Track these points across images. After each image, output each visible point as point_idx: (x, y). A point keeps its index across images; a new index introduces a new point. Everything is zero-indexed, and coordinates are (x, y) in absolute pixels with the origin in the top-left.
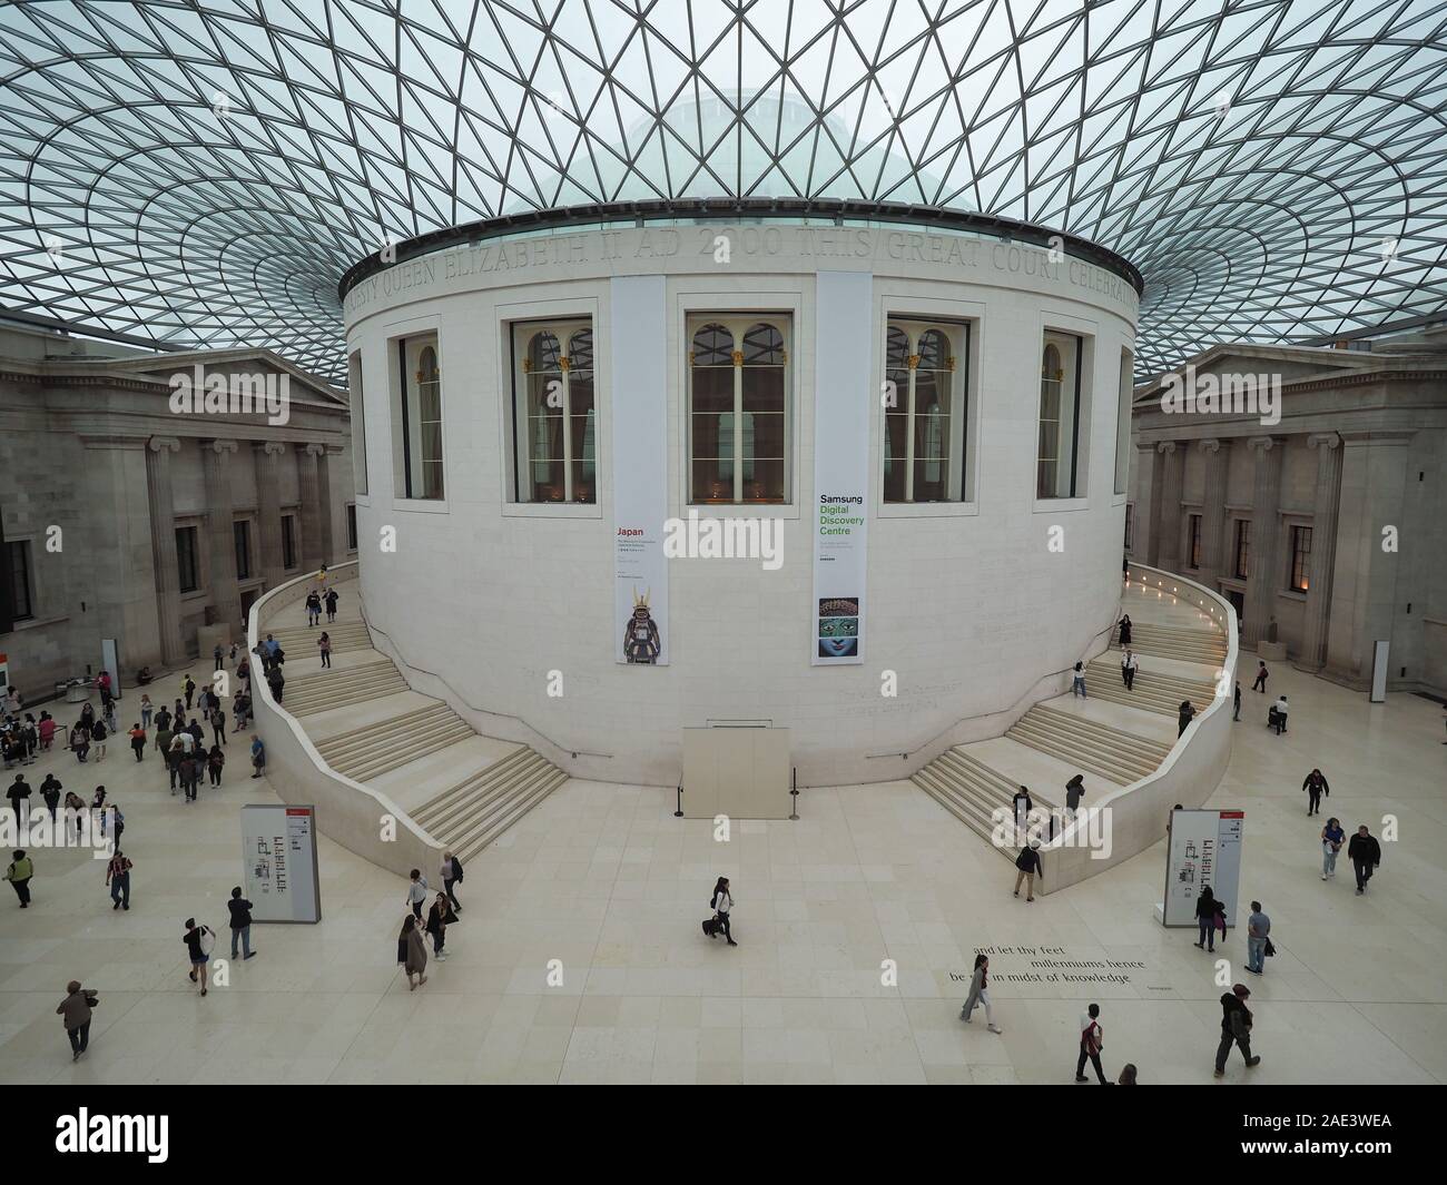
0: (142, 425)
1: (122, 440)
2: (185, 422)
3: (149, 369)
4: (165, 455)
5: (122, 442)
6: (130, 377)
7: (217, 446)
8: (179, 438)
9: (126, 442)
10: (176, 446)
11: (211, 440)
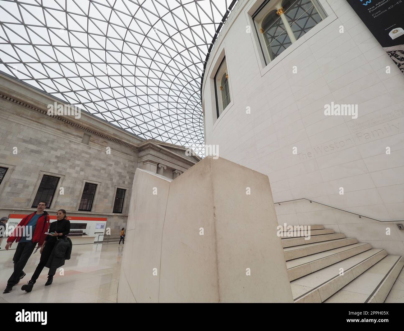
0: (157, 160)
1: (151, 161)
2: (168, 162)
3: (160, 144)
4: (162, 169)
5: (151, 162)
6: (155, 144)
7: (176, 171)
8: (166, 166)
9: (152, 163)
10: (165, 168)
11: (175, 170)
